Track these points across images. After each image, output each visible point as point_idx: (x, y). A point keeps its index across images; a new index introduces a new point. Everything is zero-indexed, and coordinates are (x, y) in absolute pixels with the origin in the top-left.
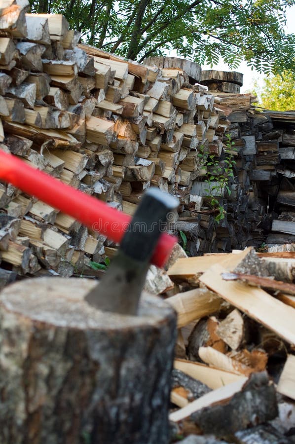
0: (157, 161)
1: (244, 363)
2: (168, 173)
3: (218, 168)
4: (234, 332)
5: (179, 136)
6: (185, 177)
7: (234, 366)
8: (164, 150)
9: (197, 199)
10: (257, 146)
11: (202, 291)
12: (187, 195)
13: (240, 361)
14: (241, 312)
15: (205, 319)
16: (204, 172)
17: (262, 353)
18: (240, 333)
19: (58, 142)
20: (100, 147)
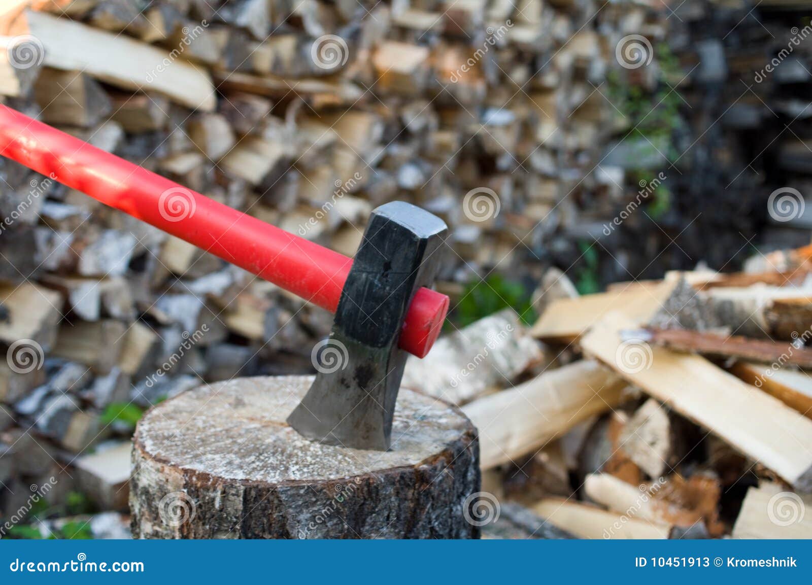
0: (522, 111)
1: (673, 502)
2: (548, 132)
3: (650, 113)
4: (653, 444)
5: (564, 60)
6: (585, 135)
7: (655, 509)
8: (536, 90)
9: (612, 176)
10: (729, 60)
11: (588, 366)
12: (590, 169)
13: (666, 499)
14: (662, 404)
15: (604, 417)
16: (621, 122)
17: (710, 481)
18: (663, 444)
19: (320, 100)
20: (406, 99)
